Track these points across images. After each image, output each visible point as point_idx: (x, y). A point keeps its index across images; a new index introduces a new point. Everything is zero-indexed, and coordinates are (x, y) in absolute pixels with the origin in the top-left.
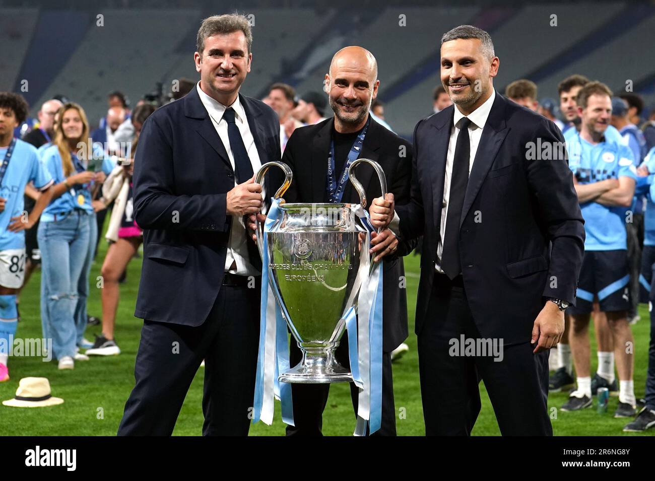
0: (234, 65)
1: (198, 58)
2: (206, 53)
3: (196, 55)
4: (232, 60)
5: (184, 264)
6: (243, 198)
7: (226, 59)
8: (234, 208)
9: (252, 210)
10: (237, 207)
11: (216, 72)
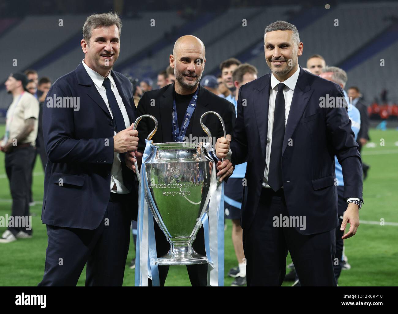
0: (113, 48)
2: (93, 40)
3: (83, 42)
4: (112, 45)
5: (82, 187)
6: (126, 140)
7: (108, 44)
8: (120, 147)
9: (133, 148)
10: (122, 147)
11: (100, 53)
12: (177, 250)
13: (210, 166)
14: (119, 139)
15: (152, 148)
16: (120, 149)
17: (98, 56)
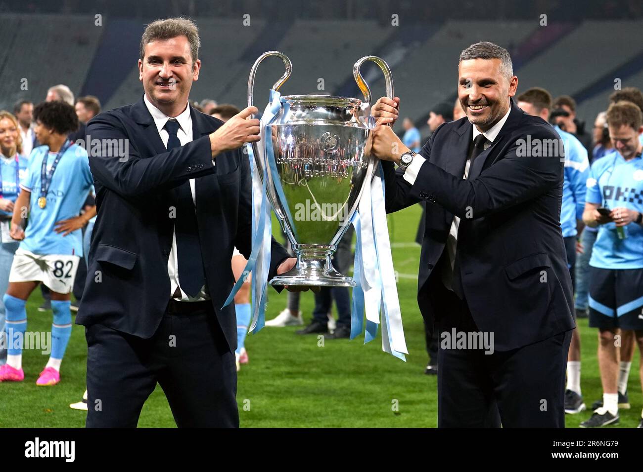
0: (174, 72)
2: (145, 60)
4: (171, 68)
7: (164, 66)
11: (155, 80)
17: (152, 85)
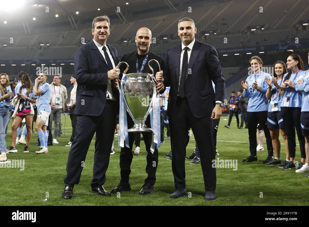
0: (105, 31)
1: (93, 31)
2: (95, 28)
3: (92, 30)
4: (104, 30)
5: (93, 96)
6: (114, 73)
7: (102, 29)
8: (111, 77)
9: (117, 77)
10: (112, 77)
11: (99, 34)
12: (138, 125)
13: (153, 85)
14: (110, 73)
15: (126, 77)
16: (111, 78)
17: (98, 35)
